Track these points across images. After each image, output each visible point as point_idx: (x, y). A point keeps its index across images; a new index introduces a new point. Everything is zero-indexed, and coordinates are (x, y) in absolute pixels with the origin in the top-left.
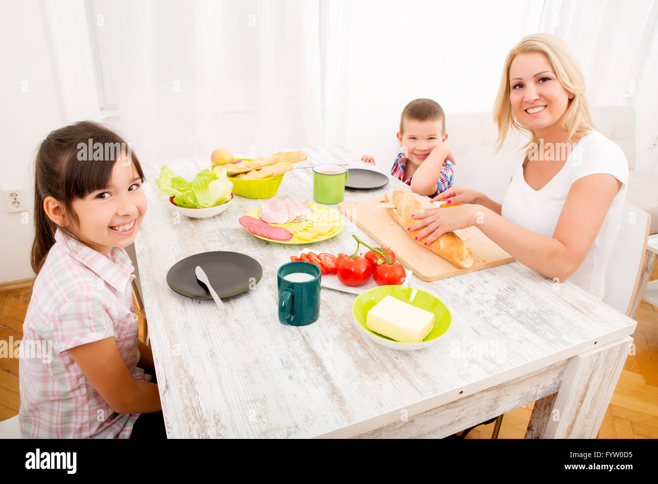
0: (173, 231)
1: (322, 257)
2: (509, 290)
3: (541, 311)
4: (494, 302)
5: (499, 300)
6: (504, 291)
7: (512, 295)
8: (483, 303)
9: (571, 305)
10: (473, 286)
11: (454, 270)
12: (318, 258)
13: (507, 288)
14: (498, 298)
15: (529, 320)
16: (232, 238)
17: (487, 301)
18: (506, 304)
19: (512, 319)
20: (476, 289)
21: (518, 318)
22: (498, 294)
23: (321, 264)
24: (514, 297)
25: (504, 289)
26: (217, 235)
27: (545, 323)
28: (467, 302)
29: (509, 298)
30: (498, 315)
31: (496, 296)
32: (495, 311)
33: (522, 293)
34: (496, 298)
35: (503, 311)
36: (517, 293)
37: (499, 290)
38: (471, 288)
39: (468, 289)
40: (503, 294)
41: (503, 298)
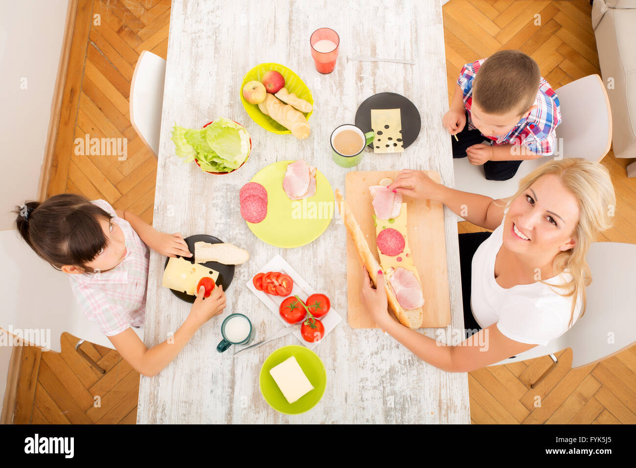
2: (408, 364)
3: (410, 397)
4: (383, 374)
5: (390, 372)
6: (403, 363)
7: (405, 371)
8: (375, 371)
9: (440, 400)
10: (383, 349)
13: (407, 361)
16: (232, 206)
17: (379, 371)
18: (392, 379)
19: (381, 397)
20: (383, 352)
21: (386, 398)
22: (394, 366)
24: (404, 374)
25: (405, 361)
28: (364, 364)
29: (399, 373)
30: (375, 388)
31: (391, 367)
32: (376, 383)
33: (415, 372)
34: (390, 369)
35: (382, 386)
36: (410, 370)
37: (399, 361)
38: (380, 349)
39: (376, 350)
40: (398, 367)
41: (395, 371)
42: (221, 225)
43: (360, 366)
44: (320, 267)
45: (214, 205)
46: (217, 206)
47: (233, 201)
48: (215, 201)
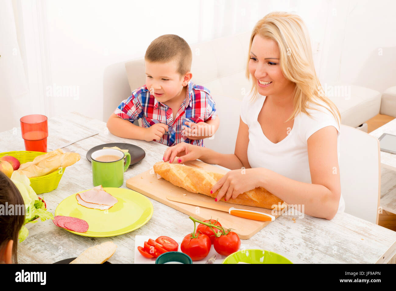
2: (308, 230)
3: (339, 242)
4: (304, 244)
5: (307, 241)
6: (305, 232)
7: (313, 234)
8: (298, 247)
9: (354, 231)
10: (282, 235)
11: (261, 224)
12: (158, 243)
13: (306, 229)
14: (305, 239)
16: (54, 243)
17: (299, 245)
18: (313, 243)
19: (324, 254)
20: (285, 236)
21: (328, 253)
22: (303, 236)
23: (164, 248)
24: (315, 236)
25: (304, 230)
26: (36, 244)
27: (347, 251)
28: (286, 249)
29: (312, 237)
30: (313, 254)
31: (302, 238)
32: (310, 251)
33: (318, 231)
35: (314, 250)
36: (315, 232)
37: (302, 233)
38: (281, 236)
39: (281, 238)
40: (306, 235)
41: (308, 238)
43: (285, 252)
45: (35, 252)
46: (39, 251)
47: (52, 241)
48: (33, 250)
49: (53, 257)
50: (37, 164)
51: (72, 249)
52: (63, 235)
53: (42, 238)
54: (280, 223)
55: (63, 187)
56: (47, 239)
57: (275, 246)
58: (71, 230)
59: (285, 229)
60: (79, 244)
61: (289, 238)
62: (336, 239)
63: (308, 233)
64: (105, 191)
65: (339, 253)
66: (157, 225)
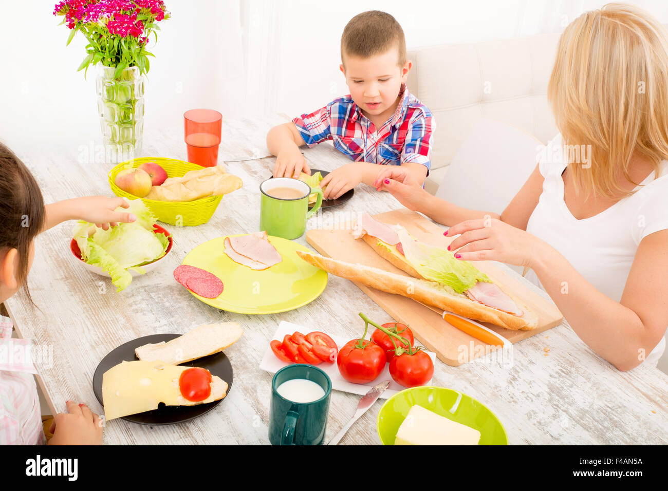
0: (72, 295)
1: (312, 339)
2: (563, 374)
4: (547, 397)
5: (553, 392)
6: (557, 376)
7: (568, 383)
8: (534, 398)
9: (645, 394)
10: (517, 372)
12: (307, 340)
13: (560, 372)
14: (552, 388)
15: (595, 423)
16: (167, 304)
17: (538, 396)
18: (563, 398)
19: (574, 423)
20: (520, 374)
21: (582, 421)
22: (550, 383)
23: (312, 350)
24: (571, 387)
25: (557, 373)
26: (143, 299)
27: (616, 427)
28: (512, 398)
29: (565, 388)
30: (555, 417)
31: (548, 385)
32: (551, 411)
33: (581, 379)
34: (549, 388)
35: (560, 411)
36: (574, 379)
37: (551, 376)
38: (513, 373)
39: (511, 376)
40: (557, 382)
41: (557, 388)
42: (165, 327)
43: (509, 402)
44: (351, 323)
45: (137, 311)
46: (142, 311)
47: (165, 300)
48: (134, 307)
49: (157, 324)
50: (184, 183)
51: (186, 320)
52: (184, 295)
53: (155, 292)
54: (520, 351)
55: (217, 223)
56: (161, 296)
57: (496, 387)
58: (193, 291)
59: (525, 363)
60: (198, 314)
61: (524, 381)
62: (606, 401)
63: (561, 379)
64: (269, 242)
65: (600, 426)
66: (324, 309)
